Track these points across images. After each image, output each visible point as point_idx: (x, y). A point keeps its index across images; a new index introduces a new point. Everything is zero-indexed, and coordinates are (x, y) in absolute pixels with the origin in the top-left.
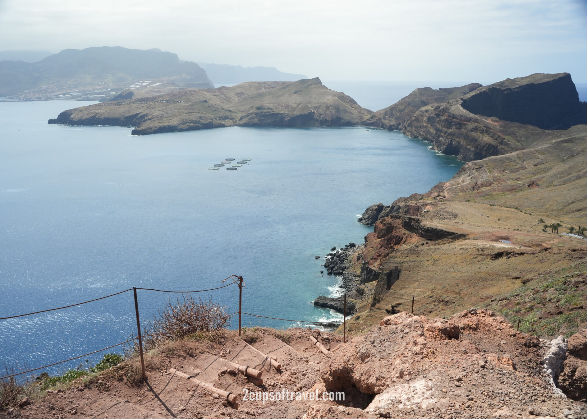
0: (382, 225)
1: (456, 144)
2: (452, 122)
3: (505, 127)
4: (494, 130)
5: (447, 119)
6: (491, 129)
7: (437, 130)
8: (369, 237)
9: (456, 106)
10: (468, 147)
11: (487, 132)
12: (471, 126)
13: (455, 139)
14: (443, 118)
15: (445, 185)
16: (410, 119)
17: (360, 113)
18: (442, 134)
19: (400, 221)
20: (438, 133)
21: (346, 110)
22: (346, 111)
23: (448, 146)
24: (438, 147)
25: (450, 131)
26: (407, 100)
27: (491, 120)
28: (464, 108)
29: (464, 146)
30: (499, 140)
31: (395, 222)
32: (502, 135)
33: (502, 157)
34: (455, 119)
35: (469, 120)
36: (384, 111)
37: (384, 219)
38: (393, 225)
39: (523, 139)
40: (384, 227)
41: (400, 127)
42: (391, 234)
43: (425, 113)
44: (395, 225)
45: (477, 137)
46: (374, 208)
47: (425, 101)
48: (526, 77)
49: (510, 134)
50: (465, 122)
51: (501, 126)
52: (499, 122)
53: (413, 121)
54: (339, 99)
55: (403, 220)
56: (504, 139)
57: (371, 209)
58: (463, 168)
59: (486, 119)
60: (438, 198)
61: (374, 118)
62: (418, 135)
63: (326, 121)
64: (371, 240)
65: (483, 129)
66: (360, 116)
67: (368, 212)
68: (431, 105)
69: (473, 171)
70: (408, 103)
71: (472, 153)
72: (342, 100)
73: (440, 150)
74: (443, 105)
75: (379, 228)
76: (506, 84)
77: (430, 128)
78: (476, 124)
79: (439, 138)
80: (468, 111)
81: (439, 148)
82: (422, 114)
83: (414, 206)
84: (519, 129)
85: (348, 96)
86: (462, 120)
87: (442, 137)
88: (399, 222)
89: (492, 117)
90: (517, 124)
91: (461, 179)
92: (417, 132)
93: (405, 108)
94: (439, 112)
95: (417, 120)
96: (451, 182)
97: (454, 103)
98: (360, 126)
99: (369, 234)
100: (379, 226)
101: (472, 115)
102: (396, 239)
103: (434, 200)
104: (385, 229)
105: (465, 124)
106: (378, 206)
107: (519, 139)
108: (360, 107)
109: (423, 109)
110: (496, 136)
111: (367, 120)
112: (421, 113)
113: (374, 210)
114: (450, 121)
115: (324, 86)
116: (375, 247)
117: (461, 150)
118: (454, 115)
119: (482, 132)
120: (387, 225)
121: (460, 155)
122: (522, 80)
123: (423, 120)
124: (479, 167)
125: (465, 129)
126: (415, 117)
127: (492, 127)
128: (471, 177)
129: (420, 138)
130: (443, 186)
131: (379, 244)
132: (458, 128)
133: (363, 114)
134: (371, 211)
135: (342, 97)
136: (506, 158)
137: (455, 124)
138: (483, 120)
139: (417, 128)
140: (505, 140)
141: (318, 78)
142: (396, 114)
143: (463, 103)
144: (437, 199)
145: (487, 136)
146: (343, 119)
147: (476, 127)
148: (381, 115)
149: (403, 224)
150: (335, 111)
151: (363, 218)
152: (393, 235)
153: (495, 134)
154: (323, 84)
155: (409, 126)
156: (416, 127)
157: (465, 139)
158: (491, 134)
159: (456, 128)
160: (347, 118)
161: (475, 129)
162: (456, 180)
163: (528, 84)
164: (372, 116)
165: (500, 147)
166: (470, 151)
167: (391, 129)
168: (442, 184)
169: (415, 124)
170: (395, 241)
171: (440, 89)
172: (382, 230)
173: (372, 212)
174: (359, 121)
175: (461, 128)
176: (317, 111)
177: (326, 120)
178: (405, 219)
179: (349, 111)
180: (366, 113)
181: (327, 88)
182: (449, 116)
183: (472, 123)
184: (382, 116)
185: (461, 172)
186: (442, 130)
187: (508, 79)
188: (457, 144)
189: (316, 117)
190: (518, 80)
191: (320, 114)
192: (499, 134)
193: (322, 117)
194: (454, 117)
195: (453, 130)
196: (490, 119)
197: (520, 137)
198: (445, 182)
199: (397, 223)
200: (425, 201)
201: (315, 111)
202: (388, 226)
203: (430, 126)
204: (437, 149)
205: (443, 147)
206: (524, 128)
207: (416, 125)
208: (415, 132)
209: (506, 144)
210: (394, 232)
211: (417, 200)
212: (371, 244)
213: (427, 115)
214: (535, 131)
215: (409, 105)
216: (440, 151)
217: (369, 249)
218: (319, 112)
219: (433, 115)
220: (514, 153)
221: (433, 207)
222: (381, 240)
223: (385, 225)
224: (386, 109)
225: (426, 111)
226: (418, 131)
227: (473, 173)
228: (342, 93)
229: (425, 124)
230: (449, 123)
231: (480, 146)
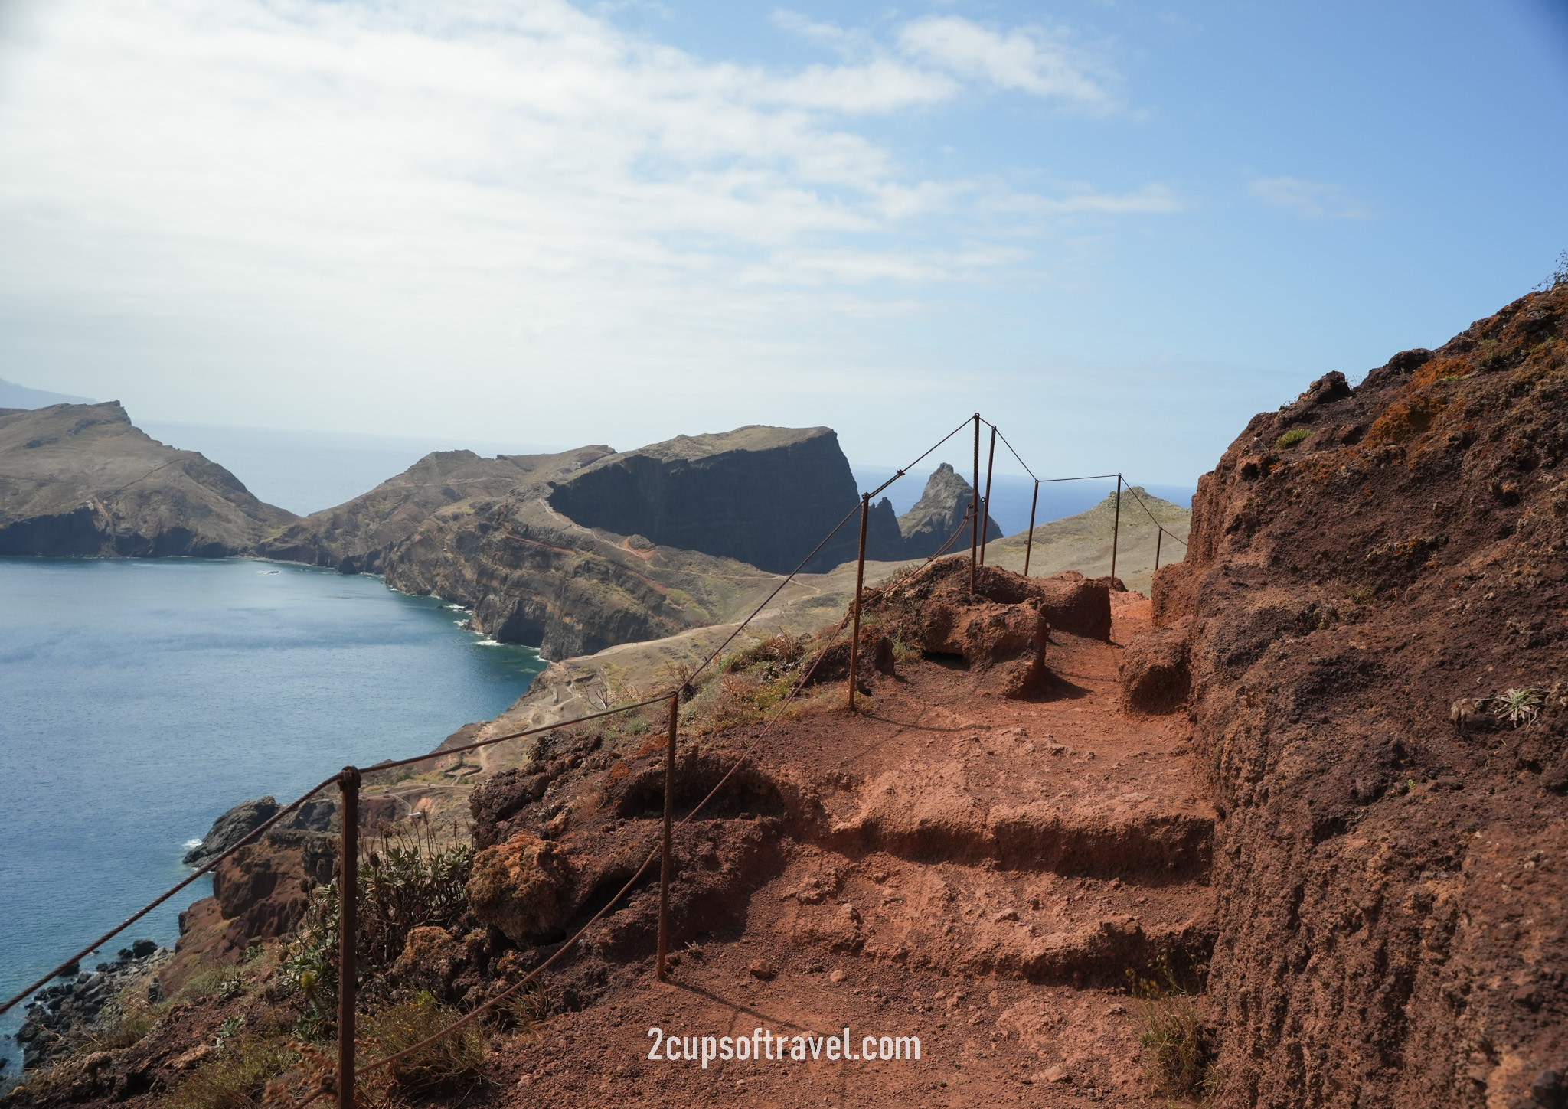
0: (239, 869)
1: (534, 613)
2: (522, 548)
3: (666, 565)
4: (638, 572)
5: (507, 538)
6: (629, 569)
7: (483, 572)
8: (192, 915)
9: (535, 503)
10: (567, 620)
11: (618, 578)
12: (574, 559)
13: (530, 599)
14: (498, 536)
15: (480, 733)
16: (407, 539)
17: (255, 518)
18: (495, 584)
19: (296, 855)
20: (484, 581)
21: (206, 507)
22: (204, 511)
23: (511, 617)
24: (484, 621)
25: (517, 573)
26: (402, 484)
27: (630, 543)
28: (556, 510)
29: (556, 617)
30: (652, 601)
31: (282, 857)
32: (658, 588)
33: (651, 646)
34: (532, 539)
35: (570, 543)
36: (331, 516)
37: (249, 849)
38: (274, 868)
39: (713, 598)
40: (246, 878)
41: (377, 563)
42: (263, 901)
43: (451, 523)
44: (282, 869)
45: (590, 591)
46: (243, 814)
47: (455, 488)
48: (727, 435)
49: (678, 585)
50: (557, 550)
51: (656, 562)
52: (651, 549)
53: (414, 545)
54: (187, 473)
55: (306, 850)
56: (664, 597)
57: (231, 818)
58: (539, 680)
59: (615, 541)
60: (458, 773)
61: (298, 533)
62: (429, 588)
63: (137, 539)
64: (198, 927)
65: (608, 570)
66: (254, 529)
67: (221, 828)
68: (470, 501)
69: (569, 689)
70: (404, 493)
71: (577, 637)
72: (197, 478)
73: (489, 630)
74: (501, 500)
75: (230, 880)
76: (677, 449)
77: (464, 567)
78: (589, 555)
79: (486, 595)
80: (567, 518)
81: (487, 626)
82: (442, 525)
83: (377, 801)
84: (705, 571)
85: (217, 466)
86: (550, 544)
87: (495, 591)
88: (296, 857)
89: (631, 535)
90: (698, 556)
91: (531, 714)
92: (426, 579)
93: (396, 508)
94: (490, 518)
95: (426, 542)
96: (502, 721)
97: (528, 495)
98: (252, 558)
99: (198, 903)
100: (228, 876)
101: (576, 529)
102: (279, 915)
103: (446, 780)
104: (247, 883)
105: (558, 556)
106: (258, 806)
107: (705, 596)
108: (255, 499)
109: (448, 510)
110: (643, 590)
111: (275, 540)
112: (440, 522)
113: (244, 821)
114: (517, 545)
115: (139, 430)
116: (207, 950)
117: (547, 629)
118: (527, 527)
119: (605, 578)
120: (256, 869)
121: (546, 643)
122: (718, 442)
123: (443, 543)
124: (584, 675)
125: (557, 569)
126: (422, 534)
127: (631, 565)
128: (560, 706)
129: (434, 595)
130: (477, 736)
131: (224, 937)
132: (538, 567)
133: (265, 521)
134: (232, 826)
135: (197, 466)
136: (661, 649)
137: (531, 555)
138: (606, 544)
139: (426, 565)
140: (666, 602)
141: (117, 403)
142: (368, 525)
143: (553, 495)
144: (452, 776)
145: (619, 589)
146: (195, 536)
147: (588, 562)
148: (320, 526)
149: (306, 862)
150: (171, 511)
151: (204, 852)
152: (270, 901)
153: (639, 584)
154: (134, 424)
155: (401, 560)
156: (422, 563)
157: (558, 597)
158: (629, 585)
159: (533, 567)
160: (207, 531)
161: (587, 569)
162: (517, 716)
163: (732, 452)
164: (291, 530)
165: (654, 620)
166: (573, 633)
167: (349, 568)
168: (472, 729)
169: (421, 553)
170: (275, 923)
171: (499, 457)
172: (238, 887)
173: (235, 828)
174: (250, 544)
175: (548, 567)
176: (106, 506)
177: (137, 536)
178: (313, 846)
179: (217, 510)
180: (273, 520)
181: (147, 437)
182: (514, 531)
183: (577, 553)
184: (323, 529)
185: (534, 692)
186: (493, 571)
187: (682, 438)
188: (538, 613)
189: (103, 525)
190: (706, 440)
191: (117, 517)
192: (652, 584)
193: (123, 526)
194: (528, 534)
195: (525, 571)
196: (626, 541)
197: (706, 592)
198: (483, 722)
199: (288, 859)
200: (415, 783)
201: (100, 508)
202: (258, 874)
203: (463, 561)
204: (480, 627)
205: (499, 622)
206: (716, 566)
207: (423, 558)
208: (419, 579)
209: (673, 613)
210: (274, 894)
211: (392, 783)
212: (199, 941)
213: (455, 529)
214: (745, 575)
215: (406, 498)
216: (491, 633)
217: (185, 960)
218: (114, 510)
219: (471, 528)
220: (685, 635)
221: (439, 800)
222: (231, 925)
223: (247, 869)
224: (336, 509)
225: (456, 517)
226: (428, 575)
227: (568, 695)
228: (199, 453)
229: (450, 555)
230: (514, 553)
231: (601, 618)
